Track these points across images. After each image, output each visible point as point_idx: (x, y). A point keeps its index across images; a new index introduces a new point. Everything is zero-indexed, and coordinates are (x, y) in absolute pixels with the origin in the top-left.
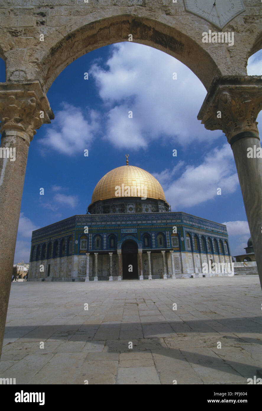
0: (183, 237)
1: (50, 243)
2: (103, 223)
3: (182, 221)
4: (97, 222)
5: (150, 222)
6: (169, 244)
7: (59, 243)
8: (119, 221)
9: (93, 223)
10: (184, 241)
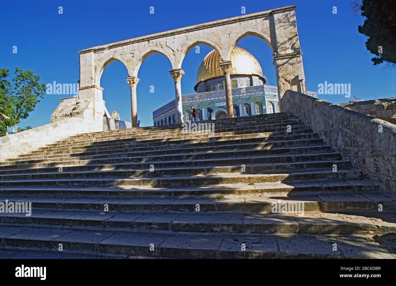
0: (265, 106)
1: (166, 119)
2: (201, 100)
3: (264, 93)
4: (196, 100)
5: (237, 96)
6: (254, 112)
7: (172, 118)
8: (213, 97)
9: (194, 101)
10: (266, 109)
